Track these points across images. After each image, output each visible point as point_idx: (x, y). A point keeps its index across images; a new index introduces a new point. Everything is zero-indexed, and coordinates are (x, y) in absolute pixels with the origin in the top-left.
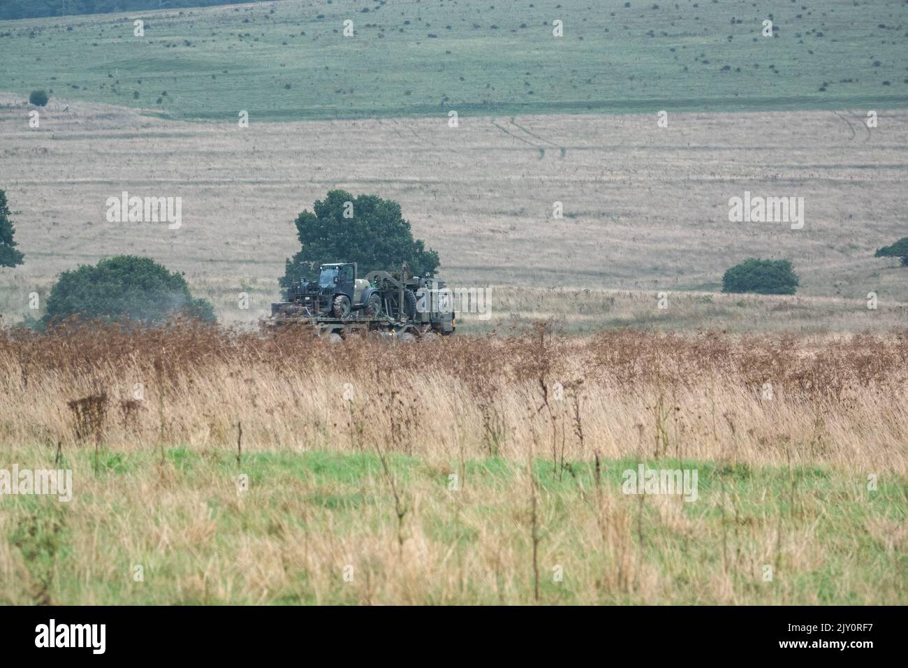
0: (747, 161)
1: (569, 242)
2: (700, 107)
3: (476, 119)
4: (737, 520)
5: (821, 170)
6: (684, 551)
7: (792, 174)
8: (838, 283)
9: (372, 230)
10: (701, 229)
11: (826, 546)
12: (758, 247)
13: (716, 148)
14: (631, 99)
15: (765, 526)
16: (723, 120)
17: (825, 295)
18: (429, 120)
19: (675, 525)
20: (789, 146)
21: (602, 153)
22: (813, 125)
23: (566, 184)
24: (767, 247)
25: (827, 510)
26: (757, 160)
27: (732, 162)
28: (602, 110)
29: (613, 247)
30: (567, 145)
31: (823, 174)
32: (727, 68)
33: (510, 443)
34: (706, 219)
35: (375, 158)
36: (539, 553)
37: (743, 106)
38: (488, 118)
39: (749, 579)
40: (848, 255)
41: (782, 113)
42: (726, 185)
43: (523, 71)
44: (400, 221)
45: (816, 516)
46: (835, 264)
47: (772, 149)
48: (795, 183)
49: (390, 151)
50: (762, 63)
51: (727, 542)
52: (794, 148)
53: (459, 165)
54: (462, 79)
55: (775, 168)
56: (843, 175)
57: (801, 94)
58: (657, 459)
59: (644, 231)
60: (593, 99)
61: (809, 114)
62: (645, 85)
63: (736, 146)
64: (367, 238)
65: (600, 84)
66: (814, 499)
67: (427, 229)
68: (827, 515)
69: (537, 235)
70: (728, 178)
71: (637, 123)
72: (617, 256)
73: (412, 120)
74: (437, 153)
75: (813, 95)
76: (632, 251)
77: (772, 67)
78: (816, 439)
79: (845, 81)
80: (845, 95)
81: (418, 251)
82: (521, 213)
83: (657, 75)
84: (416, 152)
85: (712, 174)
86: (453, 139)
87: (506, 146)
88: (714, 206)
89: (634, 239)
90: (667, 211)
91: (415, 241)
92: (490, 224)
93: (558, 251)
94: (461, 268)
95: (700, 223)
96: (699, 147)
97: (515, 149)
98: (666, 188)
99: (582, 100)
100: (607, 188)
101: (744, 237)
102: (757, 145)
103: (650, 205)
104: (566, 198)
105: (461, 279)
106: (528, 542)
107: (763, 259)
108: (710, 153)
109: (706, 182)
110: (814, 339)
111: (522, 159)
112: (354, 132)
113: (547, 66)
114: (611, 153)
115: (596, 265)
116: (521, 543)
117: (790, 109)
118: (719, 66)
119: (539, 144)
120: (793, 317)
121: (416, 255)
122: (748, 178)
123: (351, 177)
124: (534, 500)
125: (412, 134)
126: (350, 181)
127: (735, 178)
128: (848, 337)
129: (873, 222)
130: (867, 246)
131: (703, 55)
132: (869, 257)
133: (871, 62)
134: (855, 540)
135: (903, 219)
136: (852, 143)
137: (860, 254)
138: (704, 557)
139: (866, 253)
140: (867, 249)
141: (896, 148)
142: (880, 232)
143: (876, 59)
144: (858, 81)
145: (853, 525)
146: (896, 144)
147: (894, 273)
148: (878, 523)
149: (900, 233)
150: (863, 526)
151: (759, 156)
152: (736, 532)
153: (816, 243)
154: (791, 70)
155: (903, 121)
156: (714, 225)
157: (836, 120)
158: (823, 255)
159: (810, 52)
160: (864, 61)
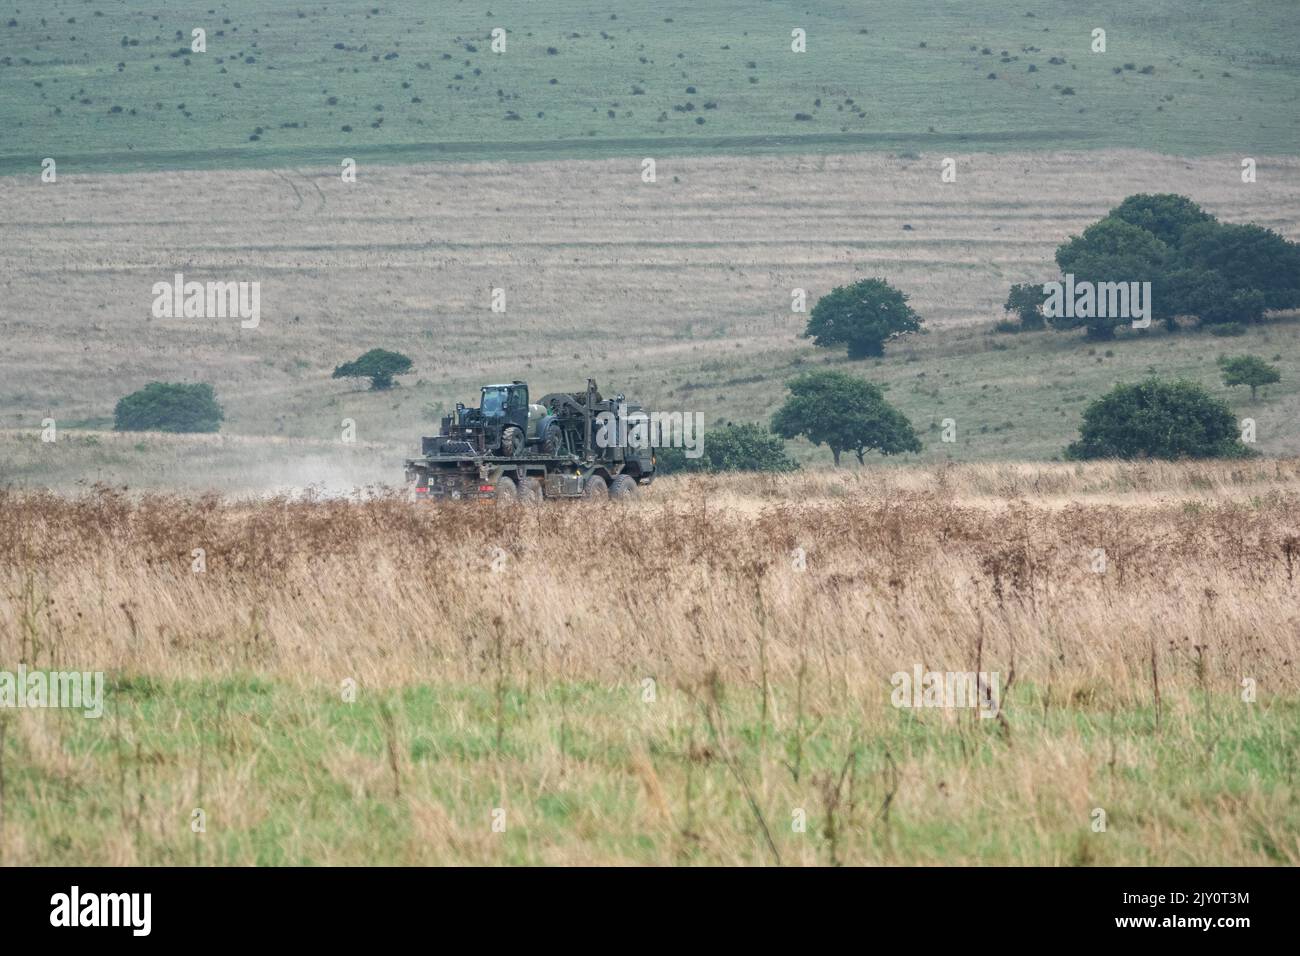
0: (147, 242)
2: (79, 167)
4: (139, 756)
5: (255, 253)
6: (65, 801)
7: (210, 260)
8: (280, 415)
10: (82, 340)
11: (268, 791)
12: (165, 365)
13: (104, 225)
15: (181, 765)
16: (112, 184)
17: (263, 433)
19: (50, 764)
20: (209, 219)
22: (241, 190)
24: (176, 364)
25: (269, 740)
26: (161, 240)
27: (125, 244)
31: (257, 260)
32: (117, 109)
34: (90, 325)
37: (140, 164)
39: (159, 841)
40: (293, 376)
41: (198, 173)
42: (117, 277)
45: (254, 750)
46: (275, 388)
47: (183, 224)
48: (217, 272)
50: (169, 102)
51: (125, 787)
52: (214, 223)
55: (189, 251)
56: (285, 262)
57: (223, 145)
61: (236, 175)
63: (132, 220)
66: (252, 724)
68: (270, 747)
70: (121, 267)
75: (243, 146)
77: (181, 107)
78: (253, 640)
79: (287, 125)
80: (288, 145)
83: (18, 122)
85: (99, 261)
88: (102, 307)
90: (32, 316)
95: (81, 332)
96: (78, 223)
98: (31, 283)
101: (147, 352)
102: (162, 220)
103: (9, 306)
107: (173, 381)
108: (93, 231)
109: (89, 273)
117: (211, 167)
118: (106, 107)
120: (216, 465)
122: (149, 266)
127: (129, 266)
128: (296, 493)
129: (331, 327)
130: (322, 362)
131: (82, 92)
132: (325, 377)
133: (324, 98)
134: (309, 783)
135: (372, 323)
136: (299, 215)
137: (311, 374)
138: (93, 810)
139: (321, 372)
140: (322, 367)
141: (361, 221)
142: (342, 341)
143: (330, 94)
144: (305, 126)
145: (307, 761)
146: (361, 215)
147: (361, 399)
148: (342, 758)
149: (369, 343)
150: (320, 763)
151: (163, 234)
152: (138, 773)
153: (247, 358)
154: (208, 111)
155: (371, 182)
156: (102, 335)
157: (275, 182)
158: (257, 375)
159: (237, 85)
160: (313, 97)
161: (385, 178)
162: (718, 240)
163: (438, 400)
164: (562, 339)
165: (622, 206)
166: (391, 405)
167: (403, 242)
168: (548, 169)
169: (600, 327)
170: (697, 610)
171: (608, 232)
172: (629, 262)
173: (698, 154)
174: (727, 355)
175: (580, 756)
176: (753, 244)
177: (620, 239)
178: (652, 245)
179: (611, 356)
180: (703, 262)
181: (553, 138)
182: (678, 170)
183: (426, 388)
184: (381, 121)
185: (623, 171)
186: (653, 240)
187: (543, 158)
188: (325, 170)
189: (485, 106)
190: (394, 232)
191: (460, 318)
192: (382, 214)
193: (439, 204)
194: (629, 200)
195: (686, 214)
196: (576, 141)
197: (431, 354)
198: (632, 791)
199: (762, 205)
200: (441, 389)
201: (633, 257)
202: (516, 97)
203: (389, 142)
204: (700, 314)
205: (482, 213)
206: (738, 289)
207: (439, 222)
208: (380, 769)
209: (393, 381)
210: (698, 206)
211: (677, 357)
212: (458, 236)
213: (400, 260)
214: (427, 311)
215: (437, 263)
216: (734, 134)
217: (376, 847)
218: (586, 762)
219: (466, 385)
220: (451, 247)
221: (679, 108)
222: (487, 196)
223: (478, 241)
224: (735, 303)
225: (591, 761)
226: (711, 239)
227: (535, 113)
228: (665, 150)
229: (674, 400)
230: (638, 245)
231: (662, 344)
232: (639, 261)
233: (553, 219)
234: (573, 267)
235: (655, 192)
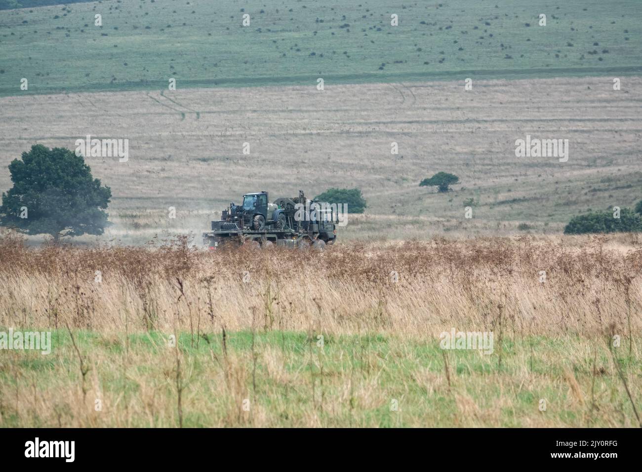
0: (328, 120)
1: (203, 178)
2: (294, 82)
3: (136, 92)
4: (322, 373)
5: (381, 125)
6: (285, 395)
7: (360, 129)
8: (394, 205)
9: (62, 172)
10: (296, 168)
11: (386, 390)
12: (337, 180)
13: (306, 111)
14: (247, 77)
15: (343, 377)
16: (311, 91)
17: (384, 214)
18: (102, 93)
19: (278, 377)
20: (358, 108)
21: (225, 115)
22: (374, 94)
23: (201, 137)
24: (343, 180)
25: (386, 365)
26: (335, 118)
27: (318, 121)
28: (225, 85)
29: (235, 182)
30: (202, 109)
31: (382, 128)
32: (313, 54)
33: (162, 321)
34: (300, 161)
35: (65, 121)
36: (183, 399)
38: (144, 92)
39: (331, 415)
40: (400, 186)
41: (353, 85)
42: (314, 137)
43: (170, 58)
44: (83, 166)
45: (379, 370)
46: (391, 191)
47: (346, 111)
48: (362, 135)
49: (76, 117)
50: (339, 50)
51: (315, 388)
52: (362, 110)
53: (124, 125)
54: (126, 64)
55: (349, 124)
56: (396, 129)
57: (366, 72)
58: (266, 331)
59: (256, 170)
60: (219, 77)
61: (372, 86)
62: (256, 67)
63: (321, 109)
64: (60, 178)
65: (224, 66)
66: (378, 358)
67: (102, 170)
68: (387, 369)
69: (180, 174)
70: (314, 132)
71: (250, 94)
72: (237, 188)
73: (91, 94)
74: (108, 117)
75: (375, 72)
76: (248, 185)
77: (345, 53)
78: (379, 317)
79: (397, 62)
80: (398, 72)
81: (96, 186)
82: (169, 158)
83: (264, 60)
84: (95, 116)
85: (304, 129)
86: (120, 108)
87: (157, 111)
88: (306, 152)
89: (249, 177)
90: (272, 156)
91: (94, 180)
92: (147, 167)
93: (195, 185)
94: (127, 198)
95: (295, 164)
96: (294, 110)
97: (163, 114)
98: (271, 140)
99: (211, 78)
100: (229, 140)
101: (327, 173)
102: (333, 109)
103: (260, 152)
104: (200, 148)
105: (127, 206)
106: (174, 391)
107: (341, 188)
108: (302, 114)
109: (299, 135)
110: (377, 244)
111: (169, 120)
112: (50, 103)
113: (186, 54)
114: (232, 115)
115: (222, 195)
116: (170, 392)
117: (359, 83)
118: (308, 53)
119: (181, 110)
120: (362, 229)
121: (95, 190)
122: (329, 131)
123: (48, 135)
124: (178, 362)
125: (90, 104)
126: (47, 138)
127: (319, 131)
128: (401, 243)
129: (418, 161)
130: (414, 179)
131: (296, 45)
132: (416, 186)
133: (416, 48)
134: (406, 387)
135: (439, 159)
136: (403, 106)
137: (409, 184)
138: (299, 400)
139: (414, 184)
140: (414, 181)
141: (434, 109)
142: (424, 168)
143: (418, 47)
144: (406, 62)
145: (405, 375)
146: (434, 106)
147: (433, 197)
148: (422, 374)
149: (437, 169)
150: (412, 376)
151: (336, 116)
152: (322, 382)
153: (378, 177)
154: (359, 55)
155: (439, 89)
156: (306, 165)
157: (391, 90)
158: (383, 185)
159: (373, 42)
160: (410, 48)
161: (445, 88)
162: (609, 118)
163: (471, 197)
164: (532, 167)
165: (562, 101)
166: (448, 200)
167: (454, 119)
168: (526, 83)
169: (551, 162)
170: (598, 300)
171: (555, 114)
172: (566, 129)
173: (600, 75)
174: (614, 175)
175: (539, 372)
176: (626, 120)
177: (561, 118)
178: (577, 120)
179: (556, 175)
180: (602, 129)
181: (528, 68)
182: (589, 83)
183: (466, 192)
184: (443, 59)
185: (562, 84)
186: (577, 118)
187: (522, 78)
188: (416, 84)
189: (495, 52)
190: (450, 115)
191: (482, 156)
192: (444, 106)
193: (472, 100)
194: (566, 98)
195: (593, 105)
196: (539, 69)
197: (468, 174)
198: (565, 390)
199: (631, 100)
200: (473, 191)
201: (567, 126)
202: (510, 47)
203: (448, 70)
204: (600, 154)
205: (493, 105)
206: (619, 142)
207: (472, 109)
208: (440, 380)
209: (449, 188)
210: (600, 101)
211: (589, 176)
212: (481, 116)
213: (453, 128)
214: (466, 153)
215: (471, 130)
216: (618, 65)
217: (439, 418)
218: (543, 375)
219: (485, 190)
220: (478, 122)
221: (590, 53)
222: (496, 97)
223: (491, 119)
224: (618, 149)
225: (545, 374)
226: (606, 118)
227: (520, 55)
228: (584, 74)
229: (588, 197)
230: (570, 120)
231: (582, 169)
232: (571, 128)
233: (528, 108)
234: (537, 131)
235: (578, 93)
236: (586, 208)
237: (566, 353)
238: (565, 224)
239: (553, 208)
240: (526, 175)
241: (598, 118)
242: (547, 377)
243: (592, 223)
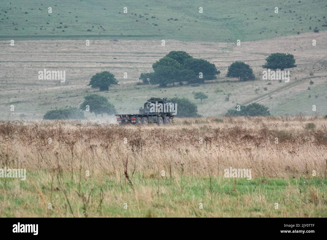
162: (67, 61)
164: (27, 85)
165: (43, 52)
168: (25, 42)
169: (37, 83)
171: (40, 58)
172: (45, 66)
173: (63, 39)
174: (69, 90)
176: (76, 62)
177: (42, 60)
178: (50, 62)
179: (40, 89)
180: (64, 66)
181: (26, 35)
182: (57, 43)
185: (44, 43)
186: (51, 60)
187: (24, 40)
189: (9, 26)
191: (2, 79)
194: (45, 51)
195: (59, 54)
196: (32, 36)
199: (79, 52)
201: (45, 65)
202: (17, 24)
205: (8, 53)
206: (72, 73)
210: (63, 52)
211: (56, 90)
212: (2, 59)
216: (72, 34)
218: (27, 190)
219: (3, 96)
222: (9, 49)
223: (7, 60)
224: (71, 77)
226: (66, 61)
227: (22, 28)
228: (54, 38)
229: (55, 101)
230: (47, 62)
231: (53, 87)
232: (47, 66)
233: (26, 55)
234: (31, 67)
235: (52, 48)
236: (55, 106)
237: (39, 180)
238: (44, 115)
239: (38, 106)
240: (24, 89)
241: (62, 61)
242: (29, 191)
243: (58, 114)
